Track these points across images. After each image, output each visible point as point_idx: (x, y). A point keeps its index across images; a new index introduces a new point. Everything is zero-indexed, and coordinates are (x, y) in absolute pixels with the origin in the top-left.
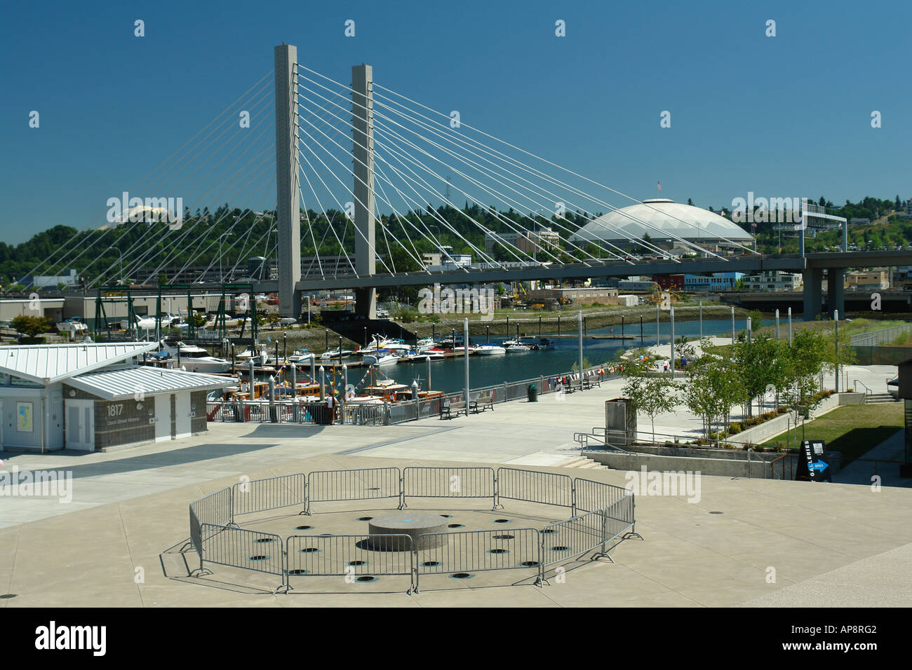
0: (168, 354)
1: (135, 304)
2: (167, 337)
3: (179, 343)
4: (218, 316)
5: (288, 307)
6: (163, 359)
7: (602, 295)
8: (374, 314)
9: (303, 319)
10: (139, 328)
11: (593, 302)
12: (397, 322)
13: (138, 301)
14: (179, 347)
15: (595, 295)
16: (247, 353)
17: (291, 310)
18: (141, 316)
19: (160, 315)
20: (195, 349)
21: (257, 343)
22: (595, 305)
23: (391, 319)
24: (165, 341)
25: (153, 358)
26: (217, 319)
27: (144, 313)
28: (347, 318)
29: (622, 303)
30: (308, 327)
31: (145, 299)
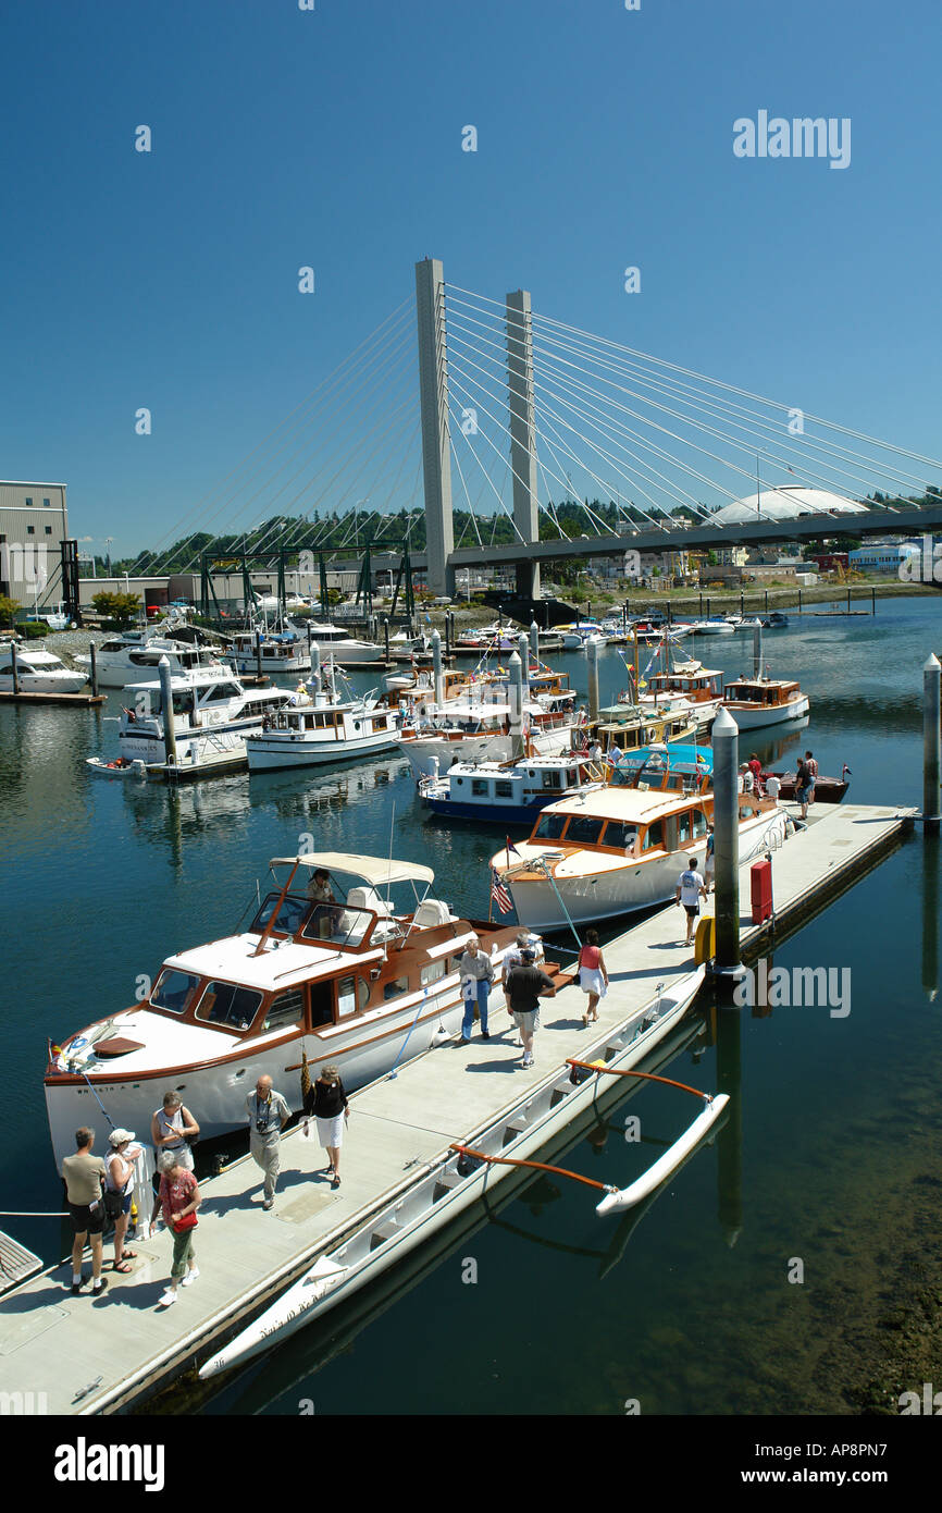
0: (295, 636)
1: (253, 582)
2: (292, 614)
3: (309, 621)
4: (359, 594)
5: (439, 585)
6: (288, 643)
7: (780, 573)
8: (538, 593)
9: (459, 599)
10: (258, 608)
11: (772, 580)
12: (566, 603)
13: (258, 579)
14: (309, 627)
15: (773, 573)
16: (401, 637)
17: (443, 589)
18: (261, 594)
19: (284, 594)
20: (331, 629)
21: (414, 622)
22: (774, 583)
23: (559, 600)
24: (290, 619)
25: (274, 643)
26: (358, 598)
27: (265, 591)
28: (509, 598)
29: (800, 582)
30: (468, 607)
31: (268, 576)
